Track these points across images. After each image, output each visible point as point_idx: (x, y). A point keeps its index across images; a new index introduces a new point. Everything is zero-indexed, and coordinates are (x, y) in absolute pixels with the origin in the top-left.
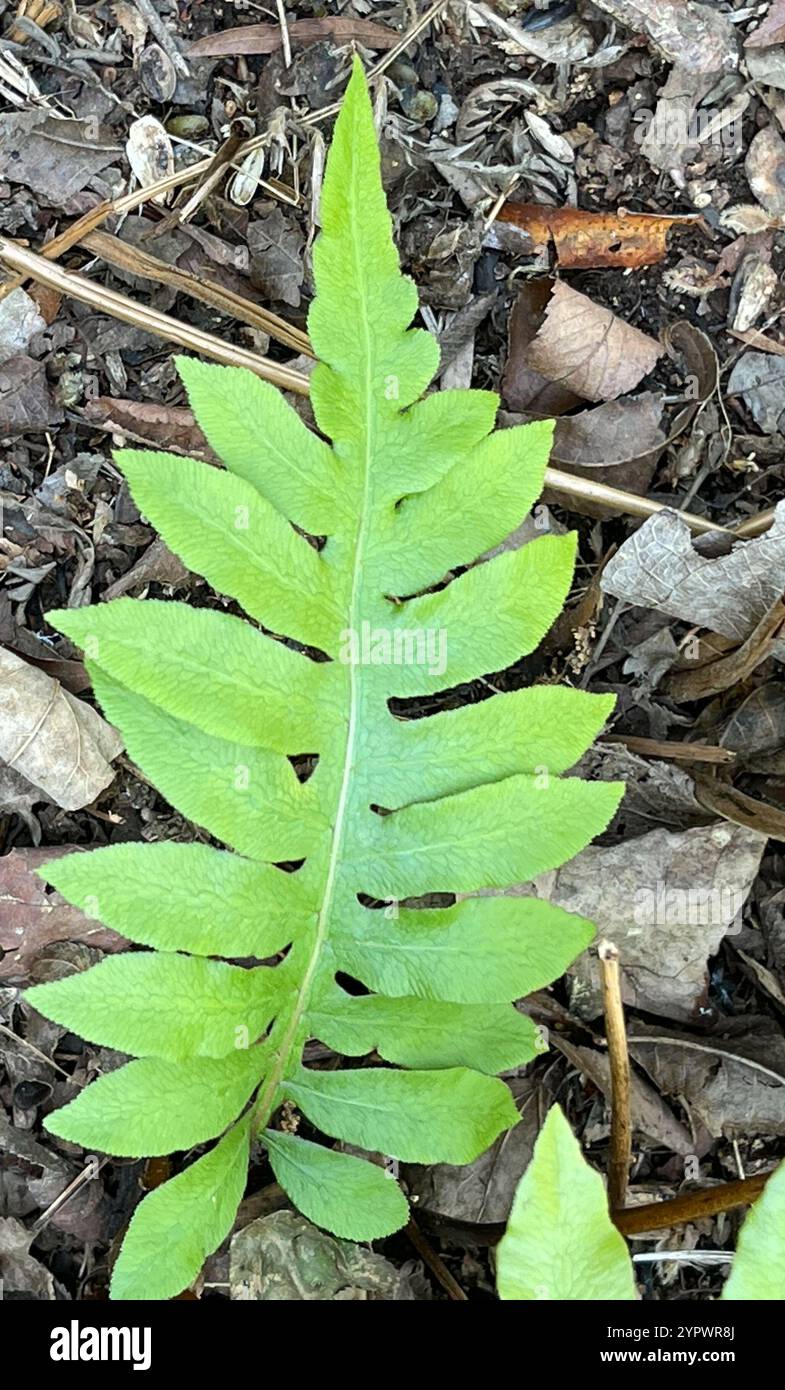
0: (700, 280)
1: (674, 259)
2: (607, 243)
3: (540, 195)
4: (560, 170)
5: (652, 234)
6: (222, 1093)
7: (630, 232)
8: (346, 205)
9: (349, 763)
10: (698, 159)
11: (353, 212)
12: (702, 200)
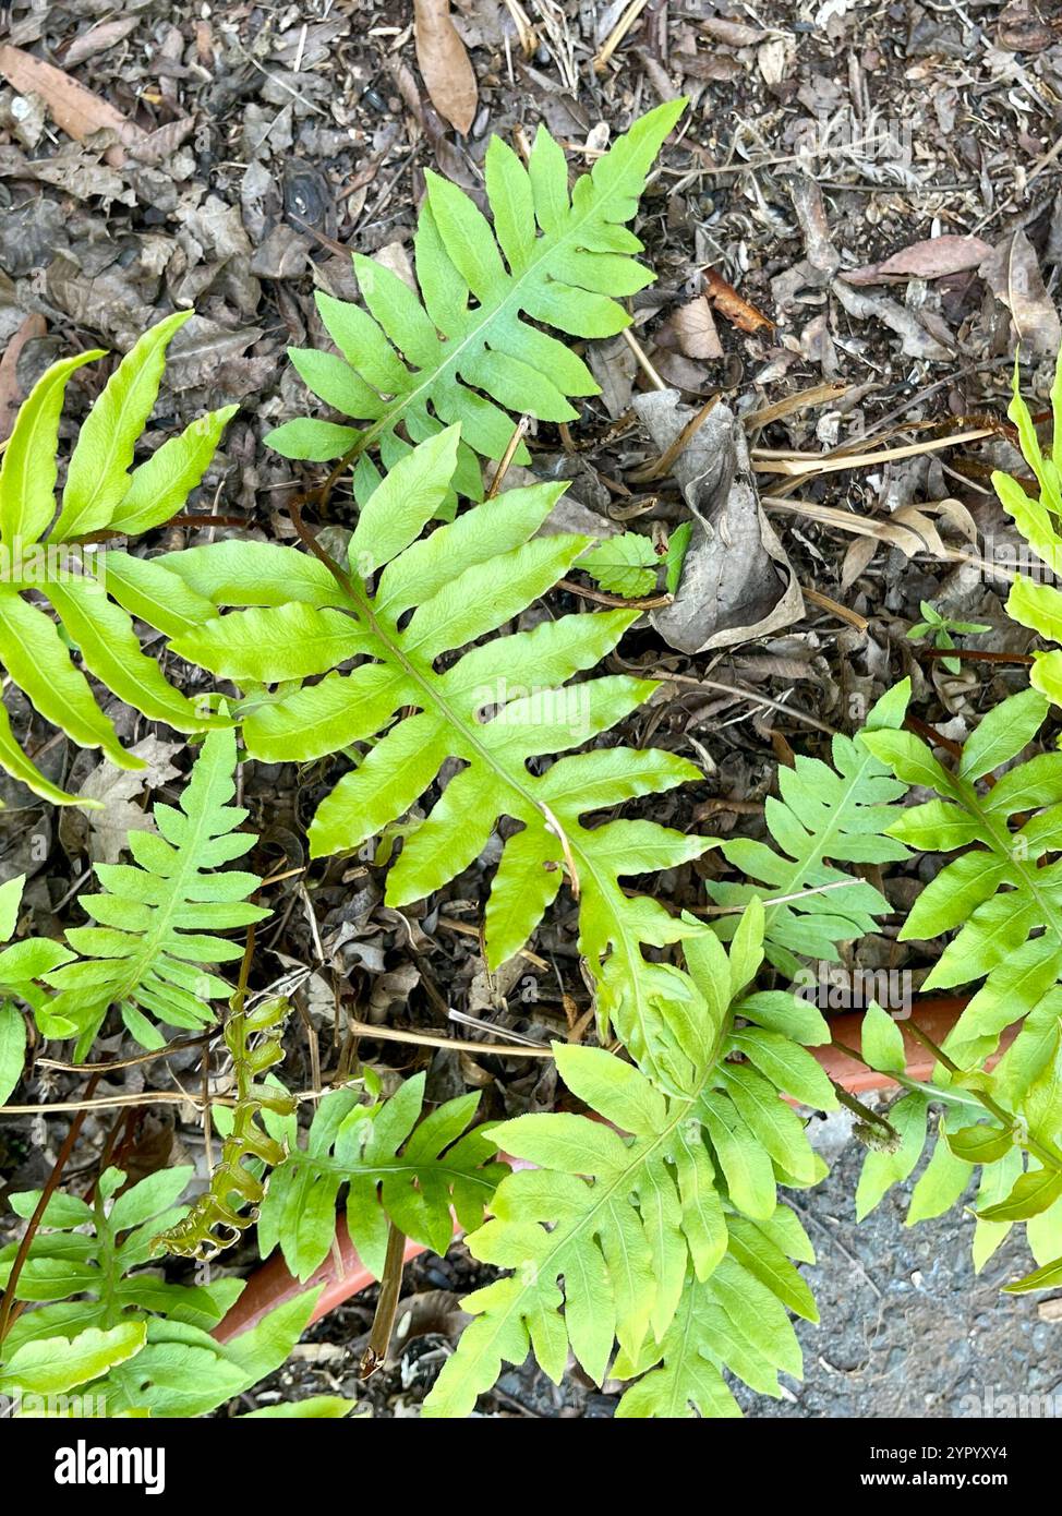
0: (757, 351)
1: (755, 337)
2: (735, 312)
3: (724, 274)
4: (738, 270)
5: (755, 322)
6: (357, 401)
7: (746, 314)
8: (643, 134)
9: (489, 319)
10: (790, 307)
11: (644, 139)
12: (781, 321)
